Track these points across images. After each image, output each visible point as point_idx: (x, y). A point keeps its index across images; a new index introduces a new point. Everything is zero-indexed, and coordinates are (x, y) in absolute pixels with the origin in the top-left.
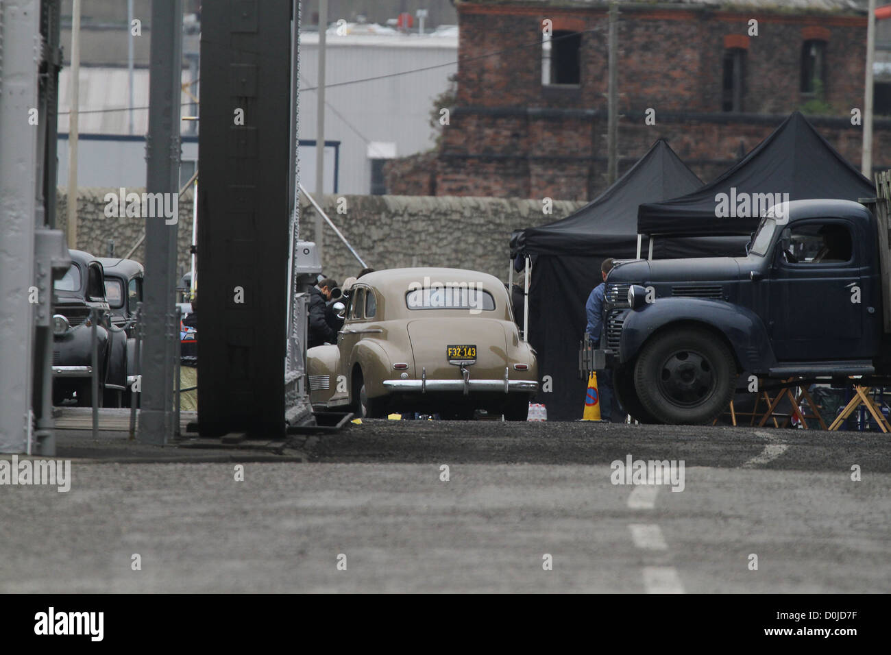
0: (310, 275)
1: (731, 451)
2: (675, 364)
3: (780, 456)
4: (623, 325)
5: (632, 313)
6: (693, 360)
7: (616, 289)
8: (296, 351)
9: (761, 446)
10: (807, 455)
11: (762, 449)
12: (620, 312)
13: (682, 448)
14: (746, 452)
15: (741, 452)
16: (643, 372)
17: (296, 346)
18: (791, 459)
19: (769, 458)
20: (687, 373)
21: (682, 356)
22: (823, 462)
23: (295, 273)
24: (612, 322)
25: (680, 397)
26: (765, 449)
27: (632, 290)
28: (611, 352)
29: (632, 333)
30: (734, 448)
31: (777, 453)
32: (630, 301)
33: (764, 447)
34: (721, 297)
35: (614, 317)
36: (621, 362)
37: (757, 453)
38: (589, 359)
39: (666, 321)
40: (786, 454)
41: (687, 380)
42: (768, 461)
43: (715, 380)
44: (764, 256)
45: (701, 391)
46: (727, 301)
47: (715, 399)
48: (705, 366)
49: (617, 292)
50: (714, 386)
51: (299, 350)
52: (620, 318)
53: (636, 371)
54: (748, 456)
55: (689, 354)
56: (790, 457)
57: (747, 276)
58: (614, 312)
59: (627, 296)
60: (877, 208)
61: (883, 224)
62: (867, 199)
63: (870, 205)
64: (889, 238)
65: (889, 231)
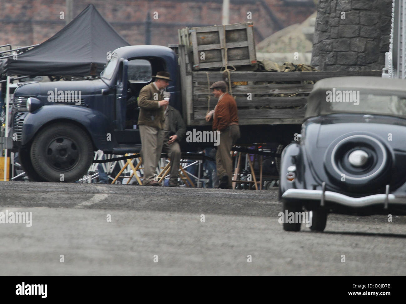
1: (73, 198)
2: (55, 145)
3: (101, 201)
4: (24, 122)
5: (30, 115)
6: (66, 143)
7: (20, 100)
9: (92, 195)
10: (118, 200)
11: (92, 197)
12: (22, 114)
13: (43, 196)
14: (81, 198)
15: (78, 198)
16: (36, 150)
18: (106, 203)
19: (93, 202)
20: (62, 151)
21: (60, 140)
22: (125, 204)
24: (17, 119)
26: (94, 197)
29: (29, 126)
30: (75, 196)
31: (100, 199)
32: (28, 107)
33: (94, 196)
34: (84, 105)
35: (19, 117)
36: (23, 144)
37: (87, 199)
39: (50, 119)
40: (106, 200)
41: (64, 155)
42: (92, 203)
43: (80, 155)
44: (110, 80)
45: (72, 162)
46: (88, 107)
48: (74, 146)
49: (21, 102)
50: (79, 159)
52: (22, 117)
53: (32, 149)
54: (82, 201)
55: (64, 139)
56: (107, 201)
57: (99, 92)
58: (18, 114)
59: (26, 104)
60: (179, 51)
61: (183, 60)
62: (174, 45)
63: (175, 49)
64: (187, 68)
65: (187, 65)
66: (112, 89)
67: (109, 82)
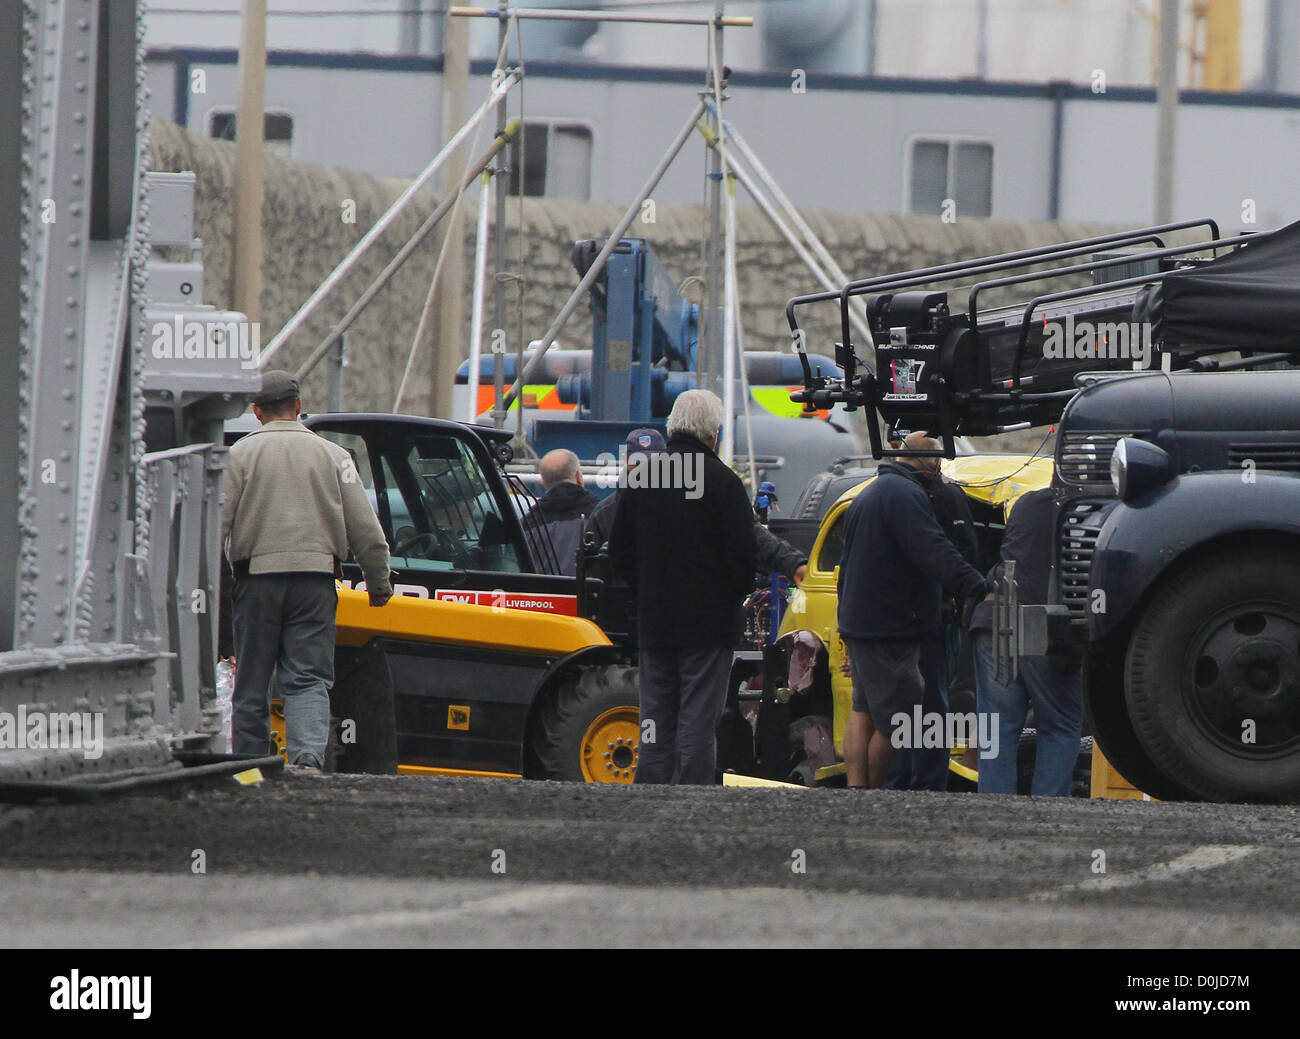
2: (1229, 644)
4: (1097, 541)
5: (1121, 511)
6: (1279, 634)
7: (1091, 447)
8: (138, 592)
12: (1096, 508)
17: (140, 579)
20: (1261, 667)
21: (1250, 624)
24: (1074, 533)
27: (1121, 452)
29: (1117, 561)
32: (1116, 480)
35: (1081, 519)
36: (1092, 637)
38: (1011, 628)
39: (1208, 533)
41: (1263, 687)
49: (1092, 457)
51: (146, 590)
52: (1092, 522)
55: (1266, 617)
58: (1080, 509)
59: (1109, 466)
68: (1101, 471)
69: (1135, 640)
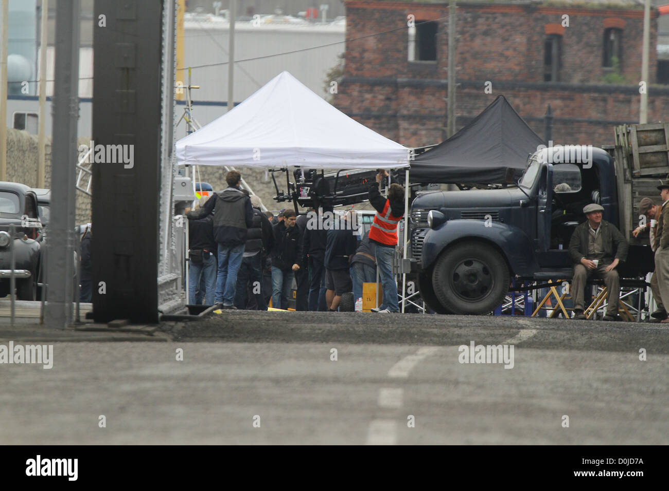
0: (186, 202)
1: (494, 334)
2: (463, 269)
3: (529, 338)
4: (424, 240)
5: (431, 231)
6: (477, 266)
7: (419, 213)
8: (174, 258)
9: (517, 330)
10: (550, 337)
11: (517, 333)
12: (422, 230)
13: (457, 332)
14: (505, 335)
15: (501, 335)
16: (439, 276)
17: (174, 255)
18: (537, 340)
19: (520, 340)
20: (472, 276)
21: (469, 263)
22: (560, 342)
23: (173, 200)
24: (416, 238)
25: (465, 294)
26: (520, 333)
27: (431, 214)
28: (415, 261)
29: (430, 246)
30: (497, 332)
31: (527, 336)
32: (429, 222)
33: (519, 332)
34: (498, 219)
35: (418, 234)
36: (423, 268)
37: (512, 336)
38: (399, 265)
39: (456, 237)
40: (535, 336)
41: (473, 281)
42: (520, 341)
43: (493, 282)
44: (530, 189)
45: (483, 290)
46: (503, 222)
47: (493, 296)
48: (485, 271)
49: (420, 216)
50: (493, 286)
51: (176, 258)
52: (422, 235)
53: (434, 275)
54: (506, 338)
55: (473, 262)
56: (537, 339)
57: (517, 204)
58: (417, 231)
59: (427, 218)
60: (616, 153)
61: (620, 165)
62: (608, 146)
63: (610, 151)
64: (625, 175)
65: (625, 170)
66: (533, 200)
67: (528, 192)
68: (424, 219)
69: (435, 269)
